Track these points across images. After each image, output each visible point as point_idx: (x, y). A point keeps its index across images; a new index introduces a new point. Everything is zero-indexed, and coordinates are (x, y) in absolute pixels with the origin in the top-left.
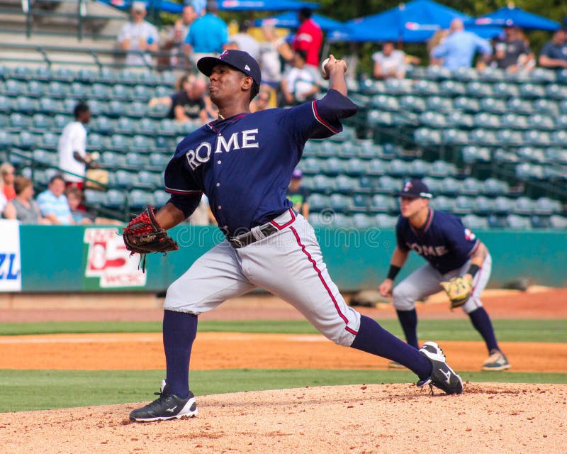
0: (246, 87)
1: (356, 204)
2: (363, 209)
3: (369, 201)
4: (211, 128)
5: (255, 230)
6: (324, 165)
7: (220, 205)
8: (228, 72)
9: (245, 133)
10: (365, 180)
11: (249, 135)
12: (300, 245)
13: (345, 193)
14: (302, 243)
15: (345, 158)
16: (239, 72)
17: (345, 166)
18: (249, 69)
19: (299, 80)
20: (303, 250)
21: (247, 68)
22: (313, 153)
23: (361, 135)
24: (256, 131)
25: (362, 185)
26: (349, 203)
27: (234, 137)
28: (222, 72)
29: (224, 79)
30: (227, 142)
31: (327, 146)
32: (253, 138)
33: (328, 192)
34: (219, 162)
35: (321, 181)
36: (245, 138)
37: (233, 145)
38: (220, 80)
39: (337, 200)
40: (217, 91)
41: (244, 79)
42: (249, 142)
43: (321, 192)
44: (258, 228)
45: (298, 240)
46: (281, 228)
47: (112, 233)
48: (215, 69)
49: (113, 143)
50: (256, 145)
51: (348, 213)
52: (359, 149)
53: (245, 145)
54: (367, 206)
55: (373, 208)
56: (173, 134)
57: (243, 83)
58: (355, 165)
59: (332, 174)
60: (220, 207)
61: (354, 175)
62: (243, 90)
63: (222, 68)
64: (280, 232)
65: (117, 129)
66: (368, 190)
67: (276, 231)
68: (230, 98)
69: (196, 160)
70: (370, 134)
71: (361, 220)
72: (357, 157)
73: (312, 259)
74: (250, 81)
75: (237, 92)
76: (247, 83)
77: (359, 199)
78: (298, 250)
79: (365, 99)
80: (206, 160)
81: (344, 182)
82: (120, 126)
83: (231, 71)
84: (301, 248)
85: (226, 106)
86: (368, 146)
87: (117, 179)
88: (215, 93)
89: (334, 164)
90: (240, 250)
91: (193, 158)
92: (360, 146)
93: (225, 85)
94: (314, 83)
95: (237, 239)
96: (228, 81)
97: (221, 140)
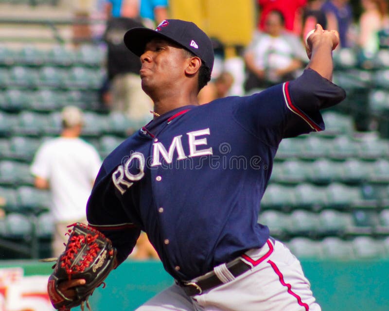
0: (192, 70)
1: (358, 224)
2: (366, 229)
3: (374, 219)
4: (145, 133)
5: (220, 270)
6: (311, 170)
7: (167, 238)
8: (167, 50)
9: (192, 135)
10: (369, 190)
11: (197, 138)
12: (284, 284)
13: (341, 208)
14: (286, 282)
15: (339, 160)
16: (183, 50)
17: (339, 170)
18: (196, 46)
19: (271, 52)
20: (289, 291)
21: (194, 44)
22: (293, 153)
23: (361, 126)
24: (207, 132)
25: (365, 197)
26: (346, 222)
27: (177, 141)
28: (158, 50)
29: (161, 59)
30: (167, 149)
31: (313, 143)
32: (203, 142)
33: (317, 209)
34: (159, 178)
35: (308, 194)
36: (193, 143)
37: (176, 154)
38: (156, 62)
39: (330, 219)
40: (151, 77)
41: (189, 59)
42: (199, 148)
43: (307, 208)
44: (223, 266)
45: (281, 279)
46: (256, 263)
47: (14, 275)
48: (148, 45)
49: (13, 148)
50: (209, 152)
51: (346, 237)
52: (357, 146)
53: (193, 153)
54: (372, 225)
55: (380, 229)
56: (96, 134)
57: (187, 65)
58: (354, 169)
59: (321, 183)
60: (167, 242)
61: (352, 183)
62: (188, 75)
63: (159, 44)
64: (254, 269)
65: (17, 128)
66: (372, 203)
67: (250, 267)
68: (168, 85)
69: (125, 178)
70: (373, 124)
71: (364, 246)
72: (356, 157)
73: (303, 301)
74: (198, 63)
75: (180, 77)
76: (194, 65)
77: (361, 216)
78: (283, 292)
79: (364, 77)
80: (139, 177)
81: (339, 194)
82: (22, 124)
83: (171, 48)
84: (286, 288)
85: (163, 97)
86: (371, 141)
87: (19, 198)
88: (148, 79)
89: (324, 168)
90: (200, 298)
91: (122, 177)
92: (359, 142)
93: (162, 66)
94: (293, 56)
95: (193, 283)
96: (166, 62)
97: (158, 147)
